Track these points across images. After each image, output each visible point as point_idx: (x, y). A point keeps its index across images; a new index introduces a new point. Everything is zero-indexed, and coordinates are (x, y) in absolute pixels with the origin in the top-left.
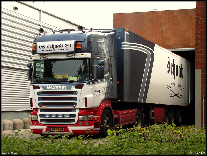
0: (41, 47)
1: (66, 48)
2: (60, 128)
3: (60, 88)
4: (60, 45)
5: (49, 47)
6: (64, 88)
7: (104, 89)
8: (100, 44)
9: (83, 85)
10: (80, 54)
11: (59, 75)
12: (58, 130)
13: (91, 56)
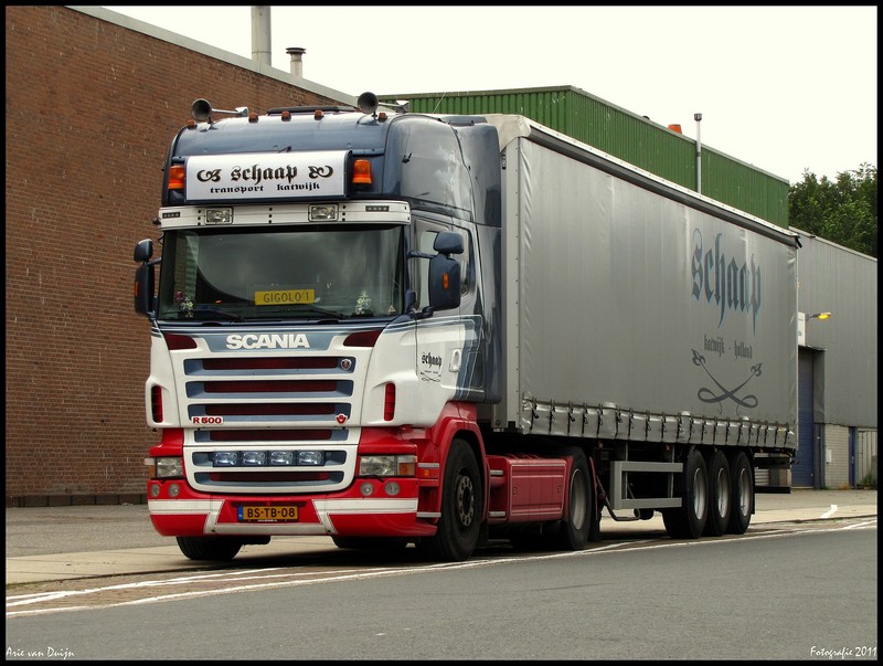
0: (203, 176)
1: (313, 181)
2: (279, 509)
3: (283, 344)
4: (285, 168)
5: (239, 175)
6: (297, 343)
8: (442, 171)
9: (379, 331)
10: (367, 207)
11: (274, 293)
12: (274, 513)
13: (409, 215)
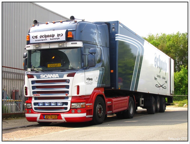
0: (34, 37)
1: (58, 37)
4: (52, 34)
5: (42, 37)
7: (97, 77)
8: (92, 35)
9: (75, 73)
10: (72, 43)
11: (52, 64)
12: (52, 117)
13: (82, 45)
